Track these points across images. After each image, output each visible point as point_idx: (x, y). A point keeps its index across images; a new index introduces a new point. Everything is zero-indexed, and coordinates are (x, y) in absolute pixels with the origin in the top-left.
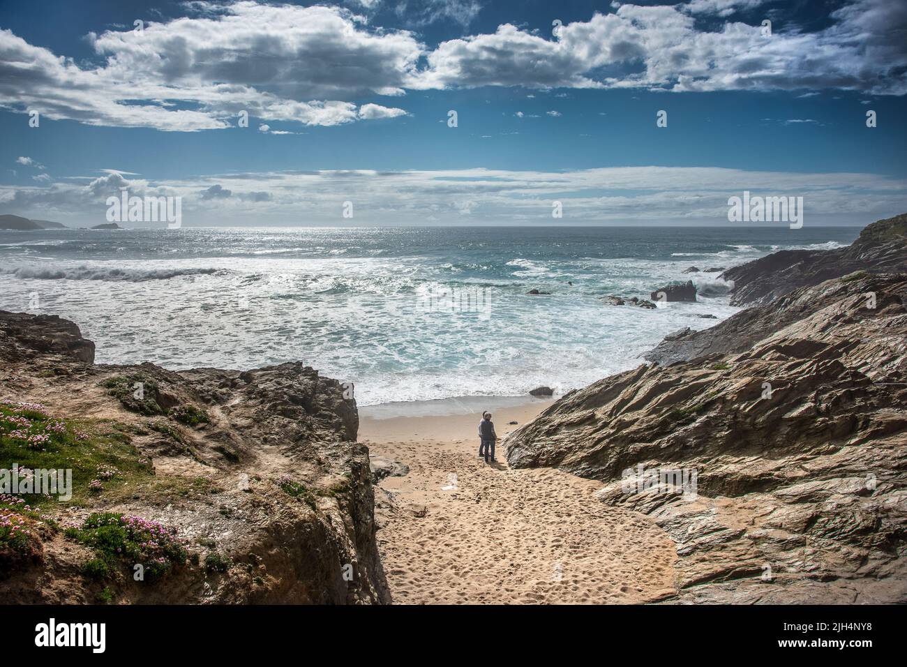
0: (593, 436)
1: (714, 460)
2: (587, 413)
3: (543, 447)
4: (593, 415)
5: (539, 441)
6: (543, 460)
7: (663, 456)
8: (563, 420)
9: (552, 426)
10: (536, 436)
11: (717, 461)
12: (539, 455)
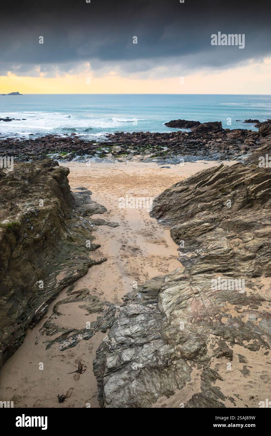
0: (185, 198)
1: (234, 213)
2: (185, 187)
3: (165, 202)
4: (188, 188)
5: (164, 199)
6: (164, 208)
7: (213, 209)
8: (175, 190)
9: (170, 192)
10: (163, 197)
11: (235, 214)
12: (162, 206)
